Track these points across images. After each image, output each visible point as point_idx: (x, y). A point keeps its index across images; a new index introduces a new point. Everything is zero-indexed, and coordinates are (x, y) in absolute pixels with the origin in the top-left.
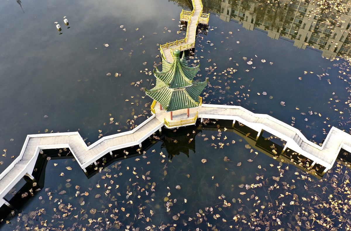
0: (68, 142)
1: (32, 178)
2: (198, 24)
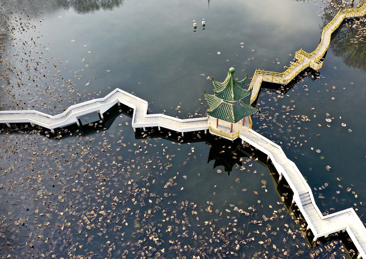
0: (138, 105)
1: (102, 117)
2: (309, 68)
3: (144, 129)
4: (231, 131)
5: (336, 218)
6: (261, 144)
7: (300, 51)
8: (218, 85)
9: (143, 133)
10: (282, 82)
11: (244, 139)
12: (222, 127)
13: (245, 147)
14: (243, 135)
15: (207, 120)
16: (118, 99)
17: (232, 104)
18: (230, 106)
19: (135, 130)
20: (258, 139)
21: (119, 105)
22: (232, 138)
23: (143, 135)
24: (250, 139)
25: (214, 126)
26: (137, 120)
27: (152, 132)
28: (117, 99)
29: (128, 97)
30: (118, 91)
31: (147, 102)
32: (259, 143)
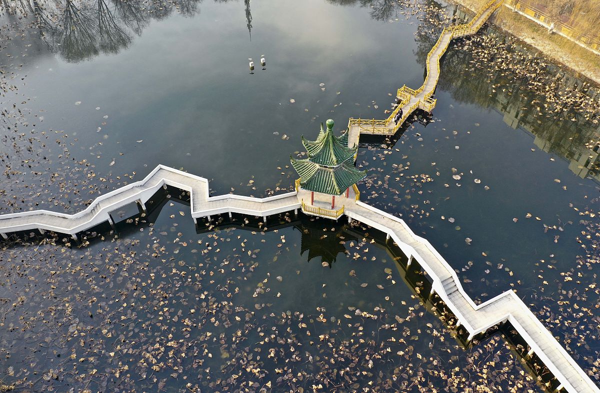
0: (194, 186)
1: (144, 208)
2: (417, 109)
3: (209, 218)
4: (333, 207)
5: (492, 306)
6: (377, 219)
7: (402, 89)
8: (310, 146)
9: (207, 225)
10: (386, 133)
11: (351, 215)
12: (319, 202)
13: (354, 226)
14: (349, 210)
15: (296, 195)
16: (164, 179)
17: (332, 170)
18: (330, 173)
19: (195, 222)
20: (371, 214)
21: (165, 188)
22: (334, 216)
23: (209, 226)
24: (360, 215)
25: (308, 203)
26: (198, 206)
27: (220, 222)
28: (162, 180)
29: (177, 175)
30: (161, 169)
31: (206, 180)
32: (373, 218)
